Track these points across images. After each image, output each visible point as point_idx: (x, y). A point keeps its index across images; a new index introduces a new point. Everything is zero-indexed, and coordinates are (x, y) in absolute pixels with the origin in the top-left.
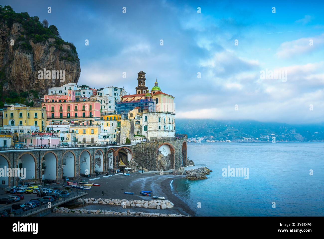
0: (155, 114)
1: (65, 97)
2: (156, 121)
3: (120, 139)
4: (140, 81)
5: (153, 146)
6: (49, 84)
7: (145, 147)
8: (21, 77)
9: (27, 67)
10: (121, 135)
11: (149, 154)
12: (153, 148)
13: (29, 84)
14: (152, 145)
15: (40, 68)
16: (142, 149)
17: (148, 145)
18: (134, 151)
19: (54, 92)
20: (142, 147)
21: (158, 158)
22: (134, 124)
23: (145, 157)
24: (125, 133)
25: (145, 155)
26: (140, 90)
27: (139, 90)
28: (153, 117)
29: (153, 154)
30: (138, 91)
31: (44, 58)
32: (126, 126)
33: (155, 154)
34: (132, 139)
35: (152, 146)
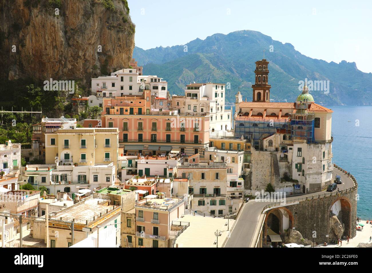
0: (318, 147)
1: (140, 102)
2: (319, 158)
3: (251, 183)
4: (261, 76)
5: (324, 204)
6: (92, 70)
7: (312, 206)
8: (44, 57)
9: (55, 40)
10: (253, 176)
11: (317, 218)
12: (324, 207)
13: (57, 70)
14: (322, 201)
15: (77, 42)
16: (308, 210)
17: (317, 202)
18: (296, 213)
19: (101, 85)
20: (308, 206)
21: (330, 222)
22: (278, 159)
23: (311, 222)
24: (262, 173)
25: (311, 219)
26: (260, 91)
27: (258, 91)
28: (314, 151)
29: (323, 216)
30: (256, 92)
31: (84, 24)
32: (262, 162)
33: (326, 216)
34: (278, 186)
35: (322, 203)
